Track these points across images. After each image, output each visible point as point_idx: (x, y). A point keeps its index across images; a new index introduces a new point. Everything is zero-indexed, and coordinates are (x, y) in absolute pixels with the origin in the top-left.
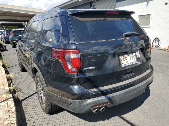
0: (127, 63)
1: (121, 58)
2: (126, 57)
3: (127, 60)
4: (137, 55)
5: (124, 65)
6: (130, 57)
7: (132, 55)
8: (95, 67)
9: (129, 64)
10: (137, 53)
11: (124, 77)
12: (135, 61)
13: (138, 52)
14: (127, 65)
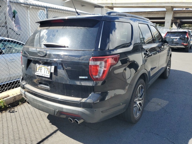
0: (41, 73)
1: (37, 66)
2: (41, 67)
3: (41, 70)
7: (47, 68)
8: (24, 66)
10: (52, 67)
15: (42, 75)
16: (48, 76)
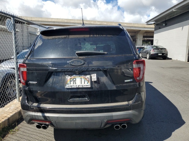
0: (75, 84)
1: (67, 78)
2: (74, 78)
3: (75, 81)
4: (92, 77)
5: (69, 86)
6: (81, 78)
7: (85, 77)
8: (36, 82)
9: (76, 86)
10: (92, 75)
11: (71, 100)
12: (87, 84)
13: (95, 74)
14: (73, 87)
15: (79, 86)
16: (88, 86)
